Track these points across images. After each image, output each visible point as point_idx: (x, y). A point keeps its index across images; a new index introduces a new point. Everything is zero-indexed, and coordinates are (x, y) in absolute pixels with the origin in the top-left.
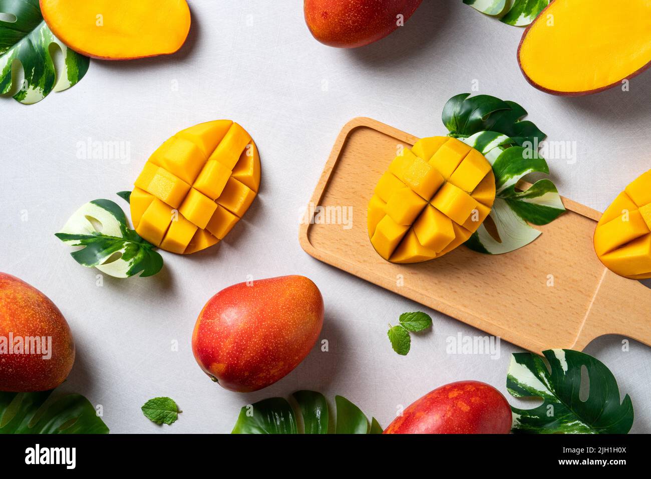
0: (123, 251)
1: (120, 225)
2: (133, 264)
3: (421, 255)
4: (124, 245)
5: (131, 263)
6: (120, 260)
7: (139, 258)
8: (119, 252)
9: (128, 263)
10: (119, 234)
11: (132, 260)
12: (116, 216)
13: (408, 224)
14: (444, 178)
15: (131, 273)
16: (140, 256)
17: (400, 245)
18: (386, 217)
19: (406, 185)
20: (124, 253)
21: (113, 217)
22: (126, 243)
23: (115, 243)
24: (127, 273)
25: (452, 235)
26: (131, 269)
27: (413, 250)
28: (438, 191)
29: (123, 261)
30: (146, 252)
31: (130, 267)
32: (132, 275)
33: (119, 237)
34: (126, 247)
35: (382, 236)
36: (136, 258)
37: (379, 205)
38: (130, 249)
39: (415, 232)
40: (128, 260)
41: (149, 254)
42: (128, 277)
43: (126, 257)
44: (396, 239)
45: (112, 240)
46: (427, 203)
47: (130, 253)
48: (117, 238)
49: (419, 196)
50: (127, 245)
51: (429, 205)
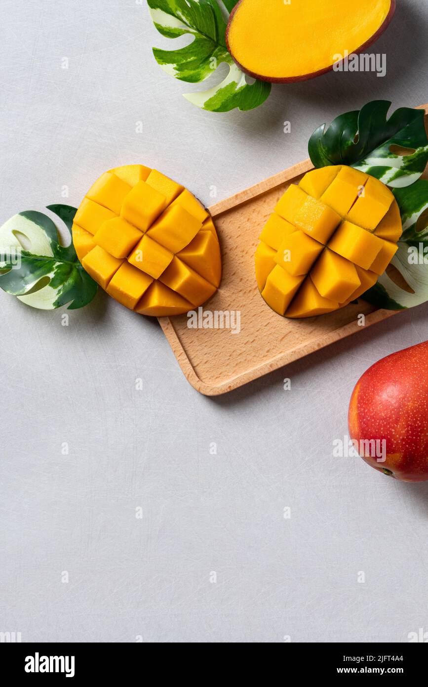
0: (51, 275)
1: (51, 242)
2: (61, 293)
3: (322, 307)
4: (54, 266)
5: (59, 291)
6: (47, 288)
7: (69, 284)
8: (48, 277)
9: (56, 291)
10: (49, 253)
11: (60, 287)
12: (47, 231)
13: (303, 273)
14: (341, 216)
15: (58, 304)
16: (70, 281)
17: (297, 298)
18: (277, 267)
19: (297, 228)
20: (52, 279)
21: (44, 232)
22: (58, 264)
23: (45, 264)
24: (54, 304)
25: (355, 281)
26: (58, 298)
27: (312, 303)
28: (335, 231)
29: (51, 288)
30: (79, 275)
31: (58, 296)
32: (59, 306)
33: (49, 256)
34: (56, 270)
35: (273, 289)
36: (66, 284)
37: (269, 253)
38: (60, 272)
39: (312, 282)
40: (56, 288)
41: (81, 279)
42: (55, 308)
43: (53, 283)
44: (291, 292)
45: (41, 260)
46: (324, 247)
47: (58, 278)
48: (48, 257)
49: (314, 240)
50: (58, 267)
51: (326, 248)
